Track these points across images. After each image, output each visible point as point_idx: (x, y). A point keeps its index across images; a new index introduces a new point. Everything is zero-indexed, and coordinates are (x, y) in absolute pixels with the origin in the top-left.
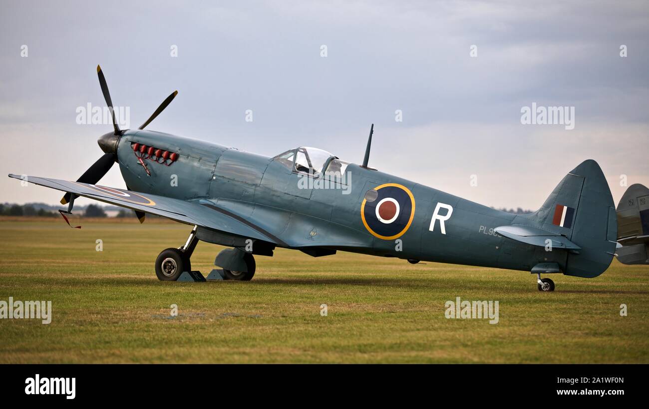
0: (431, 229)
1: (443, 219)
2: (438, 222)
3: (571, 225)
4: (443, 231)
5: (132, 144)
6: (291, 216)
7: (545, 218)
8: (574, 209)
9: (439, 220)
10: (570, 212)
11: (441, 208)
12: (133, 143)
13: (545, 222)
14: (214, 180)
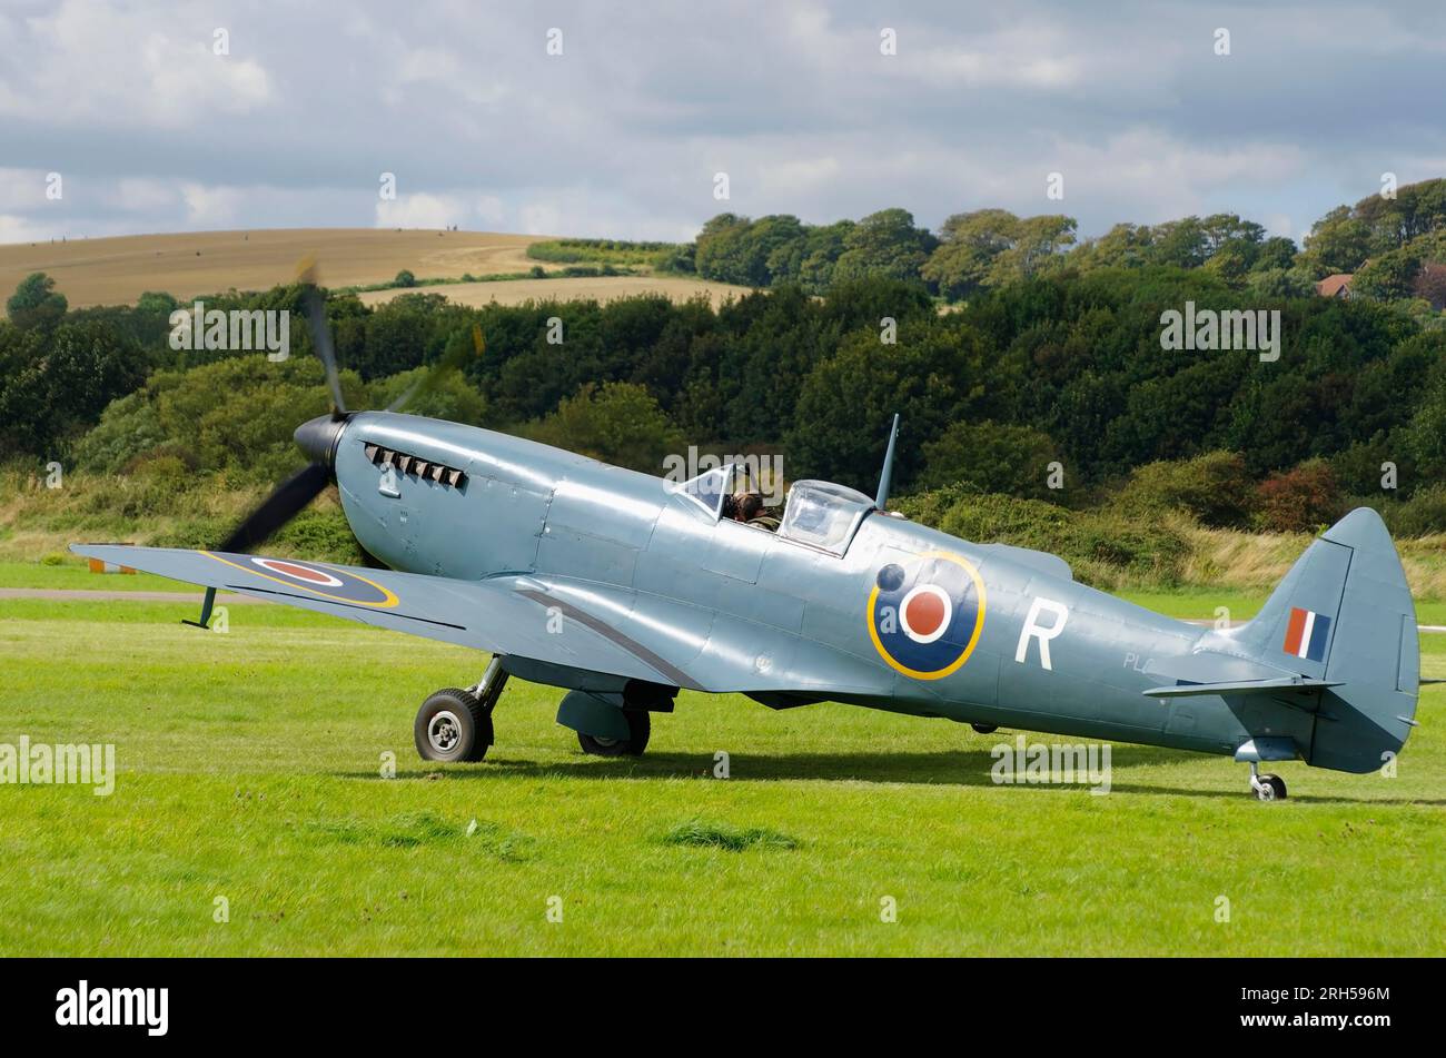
0: (1020, 657)
1: (1045, 637)
2: (1034, 641)
3: (1322, 655)
4: (1046, 664)
5: (366, 447)
6: (715, 621)
7: (1268, 639)
8: (1328, 620)
9: (1037, 638)
10: (1322, 624)
11: (1041, 609)
12: (368, 444)
13: (1268, 647)
14: (547, 535)
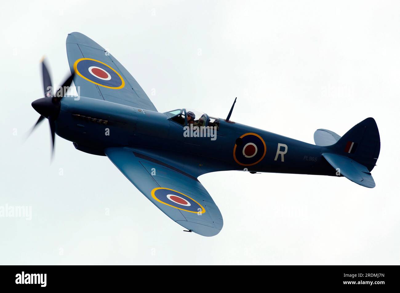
0: (276, 159)
1: (283, 153)
2: (280, 155)
3: (354, 152)
4: (283, 160)
8: (358, 144)
9: (281, 154)
11: (281, 147)
